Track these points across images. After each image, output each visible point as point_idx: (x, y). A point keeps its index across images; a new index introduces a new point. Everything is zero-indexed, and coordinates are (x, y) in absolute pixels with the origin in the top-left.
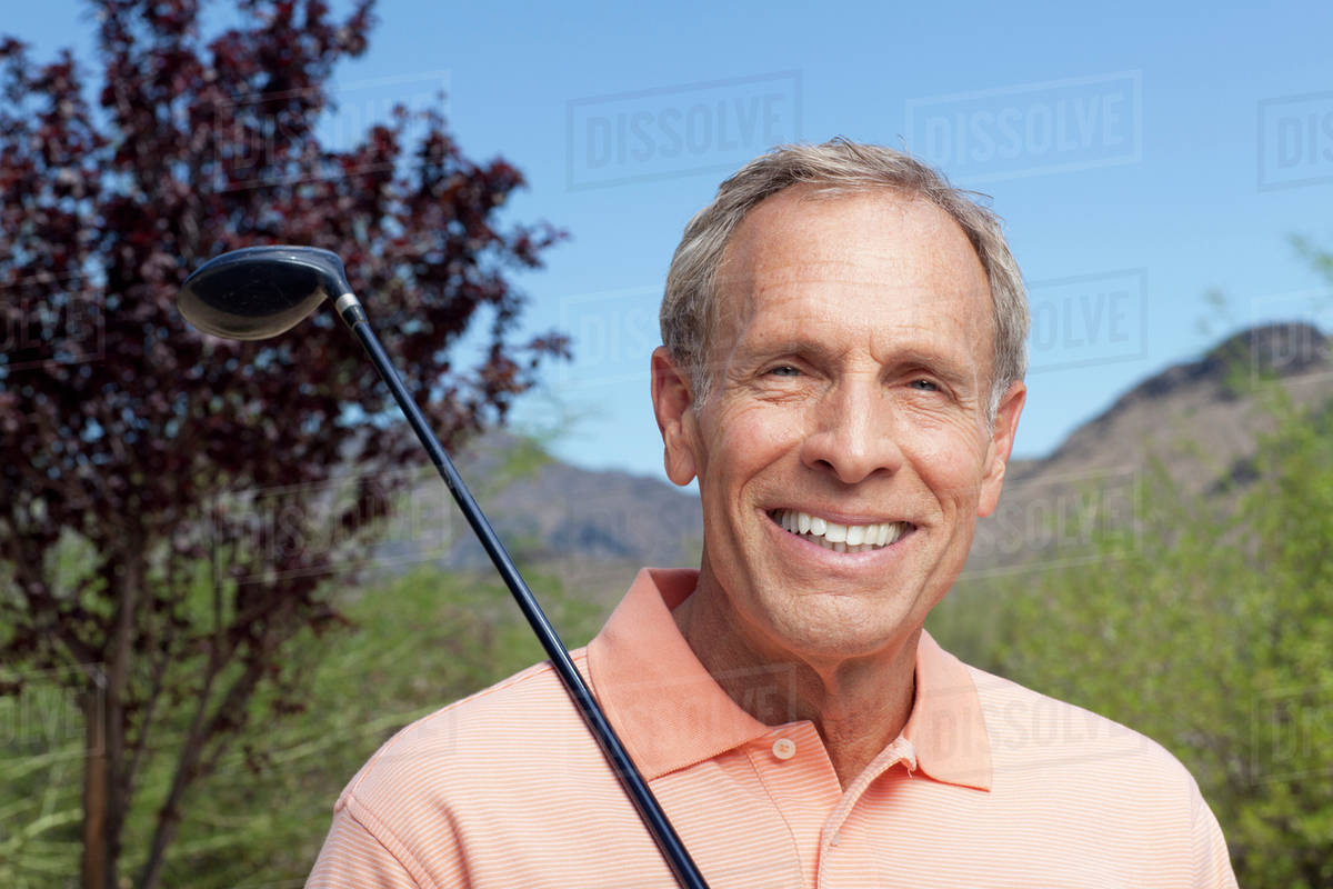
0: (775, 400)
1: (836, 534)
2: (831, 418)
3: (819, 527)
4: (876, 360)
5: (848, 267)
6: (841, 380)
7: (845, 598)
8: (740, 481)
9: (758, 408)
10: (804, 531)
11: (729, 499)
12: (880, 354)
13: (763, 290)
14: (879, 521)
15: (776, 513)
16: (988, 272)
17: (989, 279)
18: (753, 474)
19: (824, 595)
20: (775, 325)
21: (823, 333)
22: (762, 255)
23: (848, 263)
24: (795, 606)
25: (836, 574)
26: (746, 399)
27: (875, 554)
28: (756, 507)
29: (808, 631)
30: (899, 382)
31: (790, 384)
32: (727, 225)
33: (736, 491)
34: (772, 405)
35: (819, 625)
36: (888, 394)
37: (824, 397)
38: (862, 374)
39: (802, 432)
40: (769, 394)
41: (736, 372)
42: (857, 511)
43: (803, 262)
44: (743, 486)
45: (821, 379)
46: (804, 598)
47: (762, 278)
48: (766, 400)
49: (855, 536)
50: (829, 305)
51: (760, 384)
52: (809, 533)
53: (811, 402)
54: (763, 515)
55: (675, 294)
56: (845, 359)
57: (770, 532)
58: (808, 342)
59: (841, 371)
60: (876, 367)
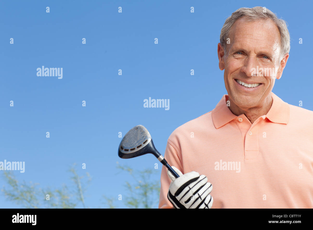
0: (237, 59)
1: (246, 85)
2: (246, 64)
3: (243, 84)
4: (255, 53)
5: (252, 36)
6: (249, 57)
7: (247, 96)
8: (230, 73)
9: (234, 60)
10: (240, 84)
11: (228, 77)
12: (256, 52)
13: (236, 38)
14: (254, 83)
15: (236, 80)
16: (281, 35)
17: (281, 36)
18: (232, 72)
19: (244, 96)
20: (238, 46)
21: (246, 48)
22: (237, 31)
23: (252, 35)
24: (238, 97)
25: (246, 92)
26: (232, 58)
27: (254, 89)
28: (233, 78)
29: (240, 102)
30: (260, 57)
31: (240, 56)
32: (232, 23)
33: (229, 75)
34: (236, 60)
35: (242, 101)
36: (258, 59)
37: (246, 60)
38: (253, 55)
39: (241, 66)
40: (236, 57)
41: (230, 53)
42: (250, 81)
43: (244, 34)
44: (230, 74)
45: (246, 55)
46: (240, 96)
47: (236, 36)
48: (236, 59)
49: (250, 86)
50: (248, 43)
51: (235, 55)
52: (241, 84)
53: (243, 60)
54: (234, 80)
55: (222, 34)
56: (250, 53)
57: (235, 83)
58: (243, 50)
59: (249, 55)
60: (256, 55)
